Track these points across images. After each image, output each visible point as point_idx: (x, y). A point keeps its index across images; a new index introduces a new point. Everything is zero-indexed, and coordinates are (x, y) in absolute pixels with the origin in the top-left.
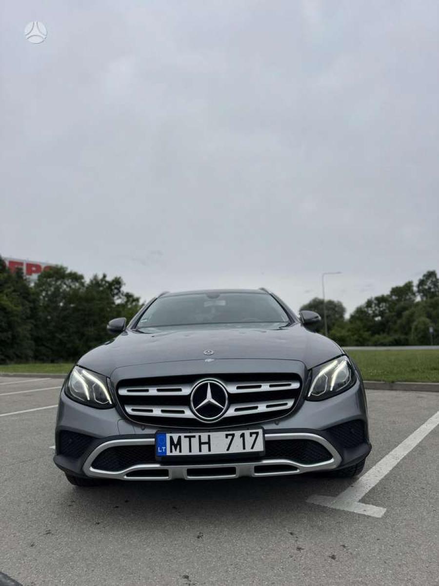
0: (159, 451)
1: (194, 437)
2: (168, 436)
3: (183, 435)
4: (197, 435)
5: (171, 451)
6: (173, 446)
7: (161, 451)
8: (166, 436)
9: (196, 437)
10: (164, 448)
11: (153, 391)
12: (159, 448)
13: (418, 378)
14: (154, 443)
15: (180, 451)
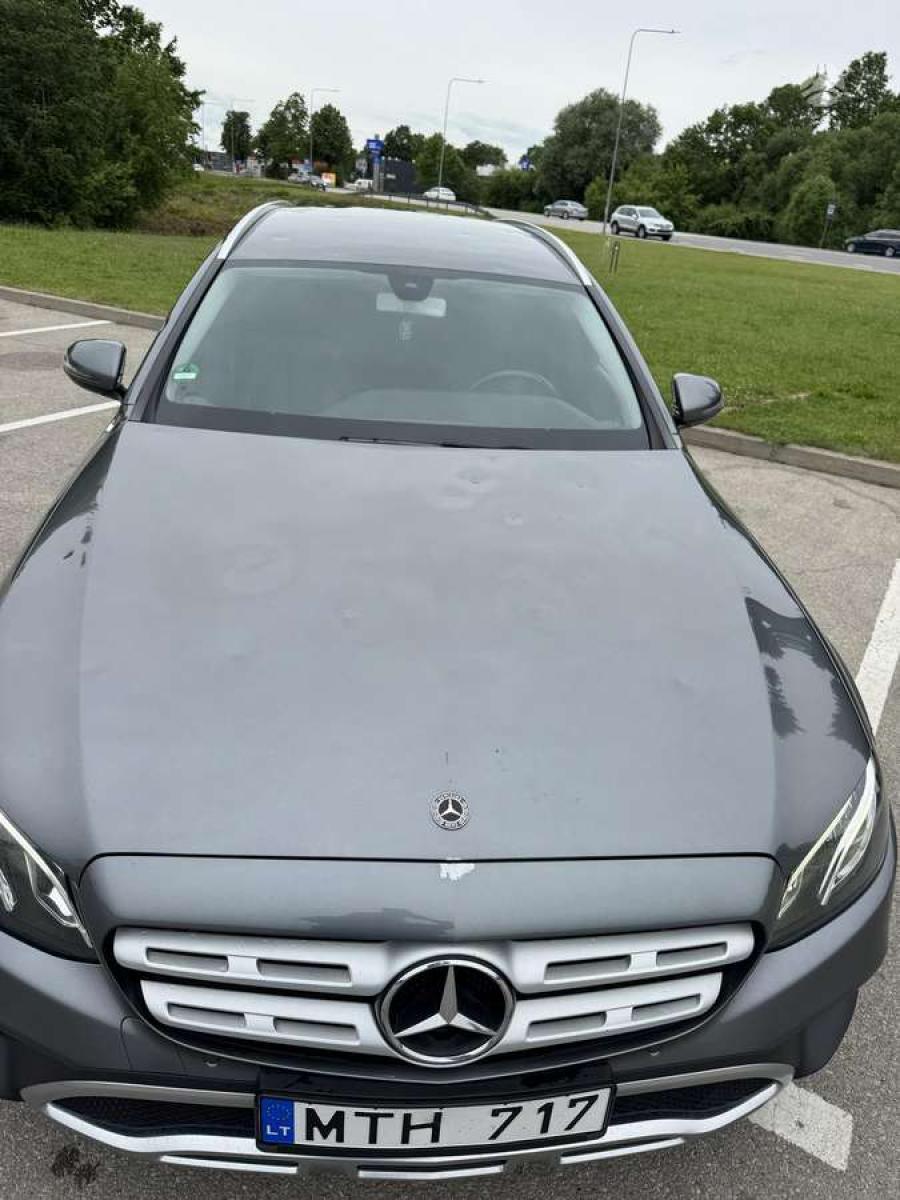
0: (269, 1132)
1: (391, 1115)
2: (300, 1109)
3: (349, 1112)
4: (399, 1114)
5: (310, 1136)
6: (316, 1130)
7: (275, 1134)
8: (293, 1106)
9: (396, 1116)
10: (285, 1129)
12: (268, 1128)
14: (251, 1105)
15: (340, 1138)
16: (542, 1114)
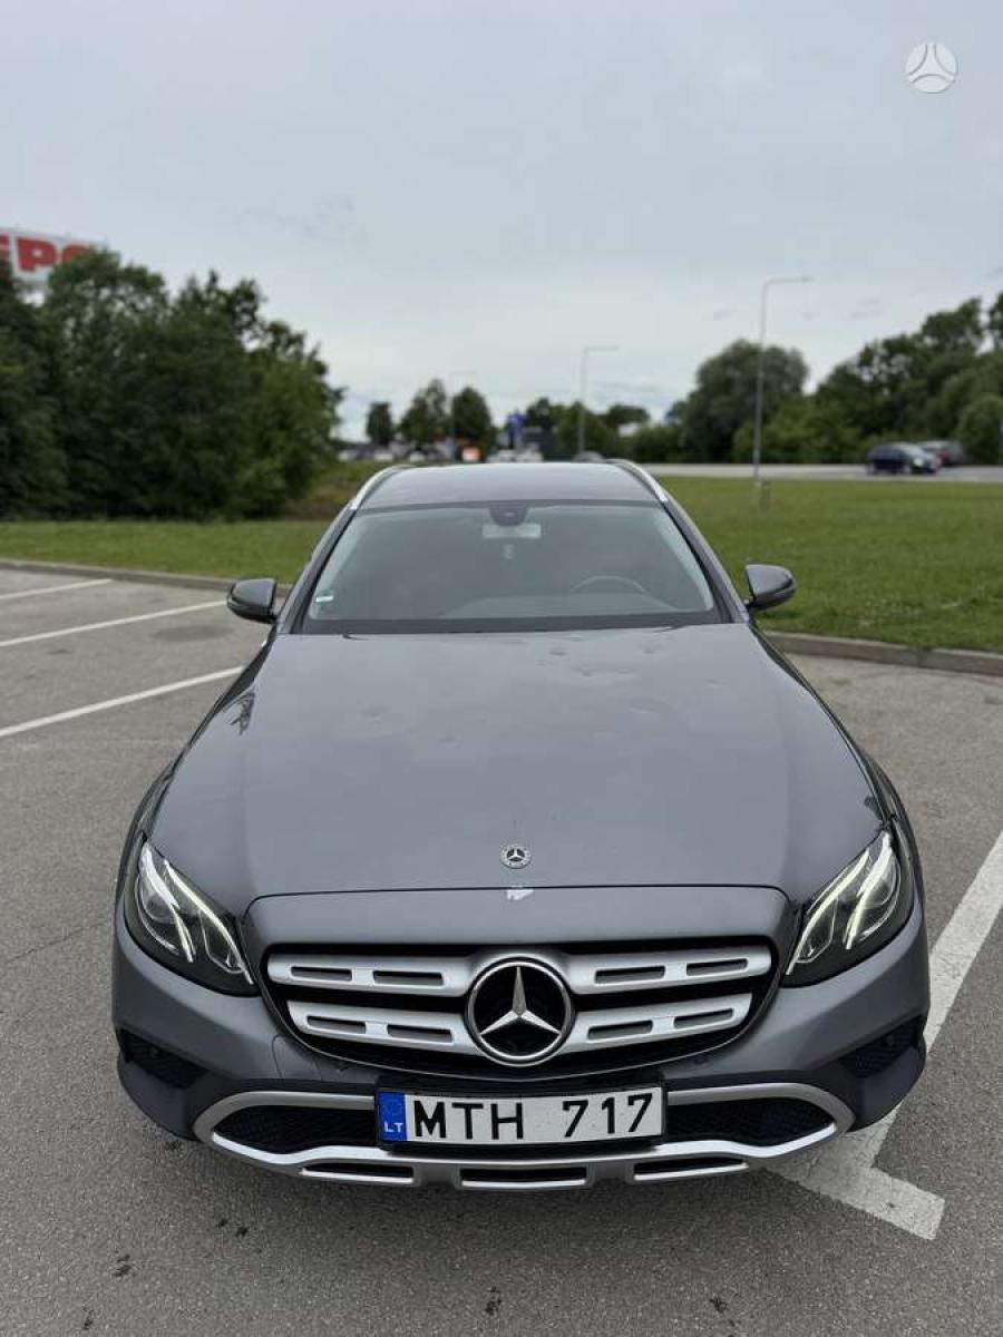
0: (387, 1130)
1: (480, 1106)
2: (410, 1100)
3: (448, 1101)
4: (487, 1103)
5: (419, 1133)
6: (423, 1124)
7: (391, 1131)
8: (403, 1098)
9: (485, 1107)
10: (399, 1125)
11: (362, 976)
12: (386, 1125)
13: (989, 641)
14: (373, 1108)
15: (443, 1134)
16: (606, 1110)
